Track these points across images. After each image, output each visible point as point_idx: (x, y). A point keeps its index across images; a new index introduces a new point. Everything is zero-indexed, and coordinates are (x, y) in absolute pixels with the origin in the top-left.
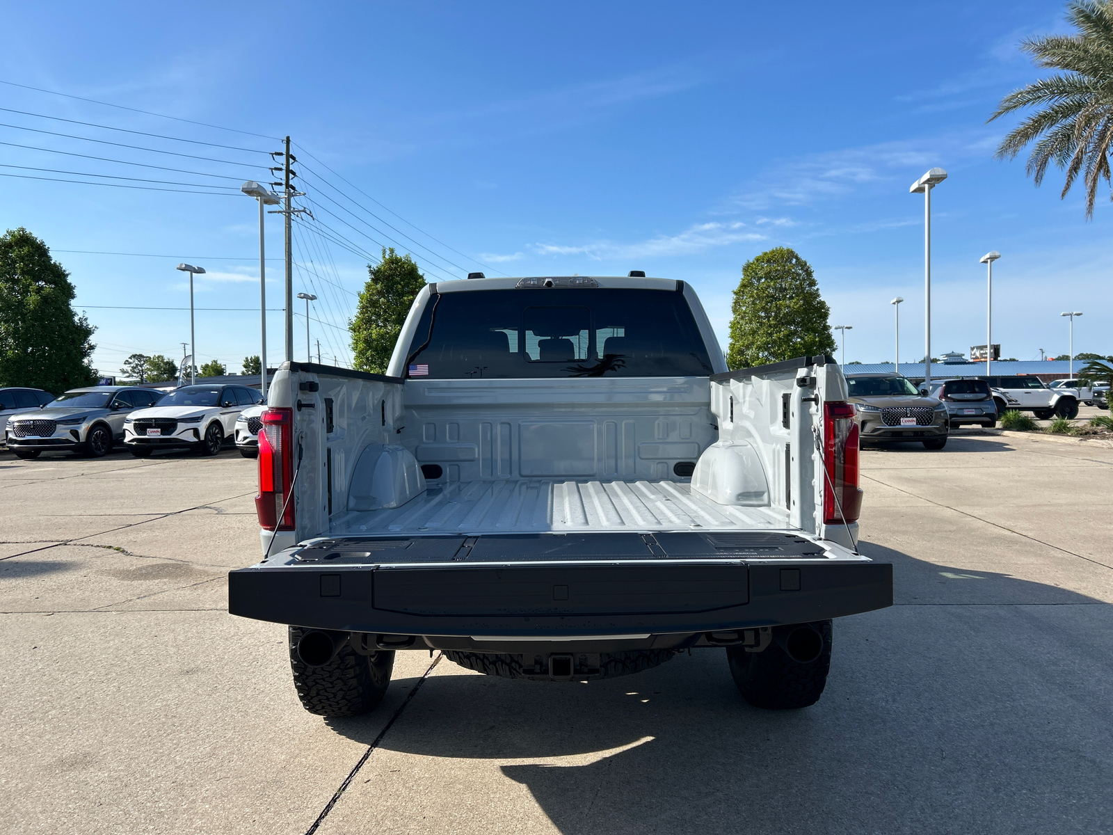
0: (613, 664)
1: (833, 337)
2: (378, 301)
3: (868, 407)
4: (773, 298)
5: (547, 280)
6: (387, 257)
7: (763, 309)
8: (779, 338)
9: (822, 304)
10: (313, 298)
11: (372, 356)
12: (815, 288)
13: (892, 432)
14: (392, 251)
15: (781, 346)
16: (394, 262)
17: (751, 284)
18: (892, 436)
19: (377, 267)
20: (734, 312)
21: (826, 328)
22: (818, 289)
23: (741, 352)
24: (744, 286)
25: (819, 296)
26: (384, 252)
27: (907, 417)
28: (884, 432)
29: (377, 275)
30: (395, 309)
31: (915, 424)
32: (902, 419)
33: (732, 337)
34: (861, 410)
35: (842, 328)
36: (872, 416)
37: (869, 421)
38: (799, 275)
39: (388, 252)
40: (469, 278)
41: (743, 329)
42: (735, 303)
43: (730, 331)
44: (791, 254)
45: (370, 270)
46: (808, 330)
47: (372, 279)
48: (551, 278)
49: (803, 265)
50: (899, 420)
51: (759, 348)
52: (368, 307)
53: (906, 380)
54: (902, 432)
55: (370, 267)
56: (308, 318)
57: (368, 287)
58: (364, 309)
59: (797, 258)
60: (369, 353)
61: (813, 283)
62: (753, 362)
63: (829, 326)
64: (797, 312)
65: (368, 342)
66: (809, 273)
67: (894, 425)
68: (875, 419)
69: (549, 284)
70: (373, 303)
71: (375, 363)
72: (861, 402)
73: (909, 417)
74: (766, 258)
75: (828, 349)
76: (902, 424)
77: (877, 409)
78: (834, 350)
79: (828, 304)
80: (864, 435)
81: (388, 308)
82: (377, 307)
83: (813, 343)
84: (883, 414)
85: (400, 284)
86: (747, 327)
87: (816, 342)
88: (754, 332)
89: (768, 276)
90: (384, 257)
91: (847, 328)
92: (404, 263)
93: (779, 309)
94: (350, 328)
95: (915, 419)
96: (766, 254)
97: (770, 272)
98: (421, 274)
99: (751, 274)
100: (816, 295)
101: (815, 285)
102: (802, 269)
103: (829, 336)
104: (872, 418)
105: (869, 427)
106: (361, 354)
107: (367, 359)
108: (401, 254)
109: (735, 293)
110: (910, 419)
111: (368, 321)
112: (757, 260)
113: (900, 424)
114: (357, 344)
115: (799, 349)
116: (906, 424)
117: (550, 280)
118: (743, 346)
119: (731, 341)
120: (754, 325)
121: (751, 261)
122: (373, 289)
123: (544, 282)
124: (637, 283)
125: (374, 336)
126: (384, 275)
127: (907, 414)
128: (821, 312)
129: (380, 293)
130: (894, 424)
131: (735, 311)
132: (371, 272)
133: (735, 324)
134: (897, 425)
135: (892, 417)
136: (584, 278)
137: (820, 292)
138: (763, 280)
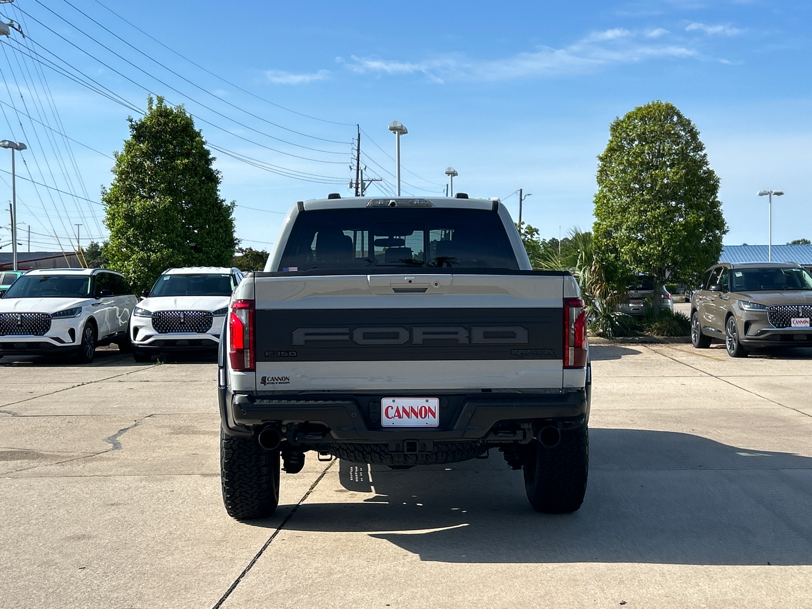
0: (441, 452)
1: (723, 216)
2: (141, 164)
3: (755, 305)
4: (648, 166)
5: (391, 201)
6: (154, 107)
7: (636, 179)
8: (654, 217)
9: (710, 173)
10: (22, 147)
11: (134, 235)
12: (702, 153)
13: (781, 335)
14: (161, 100)
15: (657, 227)
16: (164, 114)
17: (621, 148)
18: (781, 340)
19: (140, 120)
20: (599, 183)
21: (715, 204)
22: (705, 155)
23: (608, 234)
24: (611, 150)
25: (706, 163)
26: (151, 101)
27: (799, 317)
28: (772, 335)
29: (140, 132)
30: (164, 175)
31: (808, 325)
32: (792, 319)
33: (597, 215)
34: (745, 309)
35: (769, 193)
36: (756, 315)
37: (755, 321)
38: (679, 137)
39: (155, 102)
40: (329, 198)
41: (610, 205)
42: (601, 171)
43: (594, 206)
44: (671, 111)
45: (132, 125)
46: (690, 207)
47: (134, 136)
48: (394, 199)
49: (685, 124)
50: (789, 320)
51: (629, 229)
52: (128, 172)
53: (804, 272)
54: (792, 335)
55: (131, 121)
56: (14, 175)
57: (129, 147)
58: (123, 175)
59: (680, 116)
60: (130, 232)
61: (699, 147)
62: (622, 247)
63: (719, 202)
64: (678, 185)
65: (129, 217)
66: (694, 135)
67: (783, 327)
68: (761, 319)
69: (393, 204)
70: (135, 168)
71: (137, 244)
72: (747, 299)
73: (802, 317)
74: (640, 115)
75: (717, 232)
76: (793, 325)
77: (763, 307)
78: (724, 233)
79: (717, 174)
80: (747, 339)
81: (156, 174)
82: (141, 173)
83: (698, 225)
84: (770, 313)
85: (172, 144)
86: (616, 202)
87: (701, 222)
88: (624, 210)
89: (642, 138)
90: (151, 108)
91: (776, 194)
92: (177, 116)
93: (654, 181)
94: (104, 200)
95: (808, 319)
96: (639, 109)
97: (644, 133)
98: (197, 130)
99: (620, 135)
100: (703, 162)
101: (702, 150)
102: (684, 130)
103: (719, 215)
104: (757, 318)
105: (754, 329)
106: (118, 233)
107: (128, 239)
108: (172, 104)
109: (601, 159)
110: (803, 319)
111: (130, 191)
112: (629, 117)
113: (790, 326)
114: (113, 220)
115: (680, 230)
116: (797, 325)
117: (394, 201)
118: (610, 226)
119: (596, 220)
120: (625, 200)
121: (621, 118)
122: (137, 150)
123: (389, 203)
124: (462, 204)
125: (137, 211)
126: (150, 132)
127: (799, 313)
128: (709, 184)
129: (146, 155)
130: (783, 325)
131: (600, 181)
132: (132, 127)
133: (600, 198)
134: (787, 326)
135: (780, 317)
136: (420, 200)
137: (708, 159)
138: (636, 143)
